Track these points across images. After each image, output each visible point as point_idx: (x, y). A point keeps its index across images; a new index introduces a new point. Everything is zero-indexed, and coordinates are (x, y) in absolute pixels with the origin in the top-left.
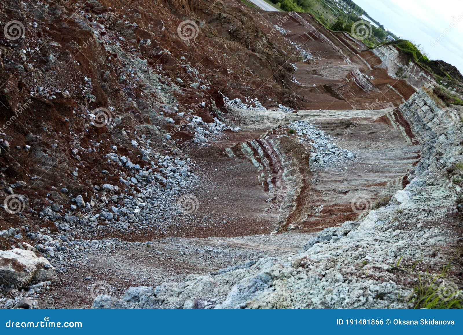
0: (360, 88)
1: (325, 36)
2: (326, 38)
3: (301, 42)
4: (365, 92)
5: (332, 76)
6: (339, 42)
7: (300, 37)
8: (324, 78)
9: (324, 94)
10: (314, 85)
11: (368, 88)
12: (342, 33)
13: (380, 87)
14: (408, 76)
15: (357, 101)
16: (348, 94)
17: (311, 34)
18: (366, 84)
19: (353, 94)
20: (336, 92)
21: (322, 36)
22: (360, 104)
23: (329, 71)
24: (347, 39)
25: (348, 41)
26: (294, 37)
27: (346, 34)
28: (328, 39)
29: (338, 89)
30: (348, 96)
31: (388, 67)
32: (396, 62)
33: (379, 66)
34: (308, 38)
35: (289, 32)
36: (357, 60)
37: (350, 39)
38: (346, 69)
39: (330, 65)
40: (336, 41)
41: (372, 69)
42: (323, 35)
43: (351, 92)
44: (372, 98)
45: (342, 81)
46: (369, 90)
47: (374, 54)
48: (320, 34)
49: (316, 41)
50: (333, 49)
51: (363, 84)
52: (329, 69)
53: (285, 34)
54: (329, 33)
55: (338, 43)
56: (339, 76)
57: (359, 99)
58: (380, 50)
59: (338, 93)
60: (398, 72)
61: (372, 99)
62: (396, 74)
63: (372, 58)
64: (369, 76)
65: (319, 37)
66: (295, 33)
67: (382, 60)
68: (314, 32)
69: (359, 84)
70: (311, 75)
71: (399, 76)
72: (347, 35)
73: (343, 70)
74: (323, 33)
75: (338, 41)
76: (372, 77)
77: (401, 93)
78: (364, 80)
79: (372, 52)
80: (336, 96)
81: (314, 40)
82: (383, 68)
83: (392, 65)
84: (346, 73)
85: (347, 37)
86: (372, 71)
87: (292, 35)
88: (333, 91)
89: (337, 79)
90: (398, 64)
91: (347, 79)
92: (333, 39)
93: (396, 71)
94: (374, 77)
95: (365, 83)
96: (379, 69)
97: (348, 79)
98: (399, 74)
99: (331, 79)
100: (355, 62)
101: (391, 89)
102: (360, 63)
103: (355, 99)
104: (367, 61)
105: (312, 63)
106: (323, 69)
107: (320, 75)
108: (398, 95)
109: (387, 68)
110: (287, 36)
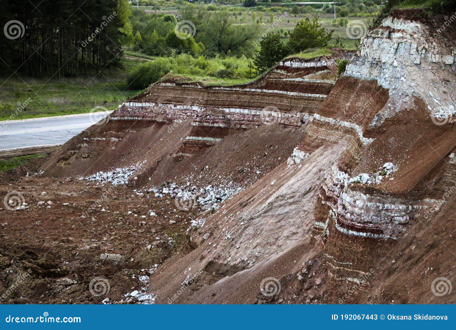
0: (366, 238)
1: (240, 107)
2: (246, 111)
3: (187, 169)
4: (391, 242)
5: (271, 245)
6: (287, 97)
7: (177, 160)
8: (253, 268)
11: (392, 220)
12: (278, 68)
13: (432, 185)
15: (387, 296)
16: (344, 289)
17: (196, 132)
18: (378, 212)
19: (357, 276)
21: (229, 114)
23: (255, 236)
24: (301, 76)
25: (307, 79)
26: (161, 171)
27: (288, 64)
28: (253, 112)
29: (299, 292)
32: (437, 58)
33: (386, 113)
34: (204, 146)
36: (322, 134)
37: (308, 71)
38: (303, 191)
39: (246, 213)
40: (277, 101)
41: (371, 140)
42: (233, 110)
43: (349, 274)
44: (432, 246)
45: (313, 240)
46: (404, 224)
47: (356, 81)
48: (223, 112)
49: (227, 138)
50: (285, 126)
51: (366, 218)
52: (250, 230)
53: (131, 180)
54: (245, 93)
55: (285, 102)
56: (293, 229)
57: (388, 282)
58: (365, 57)
61: (432, 253)
63: (358, 96)
64: (373, 169)
65: (228, 122)
66: (158, 157)
67: (386, 85)
68: (203, 118)
69: (352, 228)
70: (207, 289)
72: (296, 65)
73: (294, 199)
74: (231, 105)
75: (281, 96)
76: (388, 165)
78: (359, 203)
81: (218, 140)
82: (404, 112)
83: (430, 76)
85: (298, 69)
86: (372, 145)
87: (151, 171)
89: (291, 244)
90: (449, 60)
91: (321, 224)
92: (267, 100)
94: (395, 160)
96: (394, 121)
97: (324, 222)
99: (274, 257)
100: (317, 147)
102: (333, 139)
103: (377, 292)
104: (350, 117)
106: (232, 242)
107: (235, 269)
109: (418, 101)
110: (141, 181)
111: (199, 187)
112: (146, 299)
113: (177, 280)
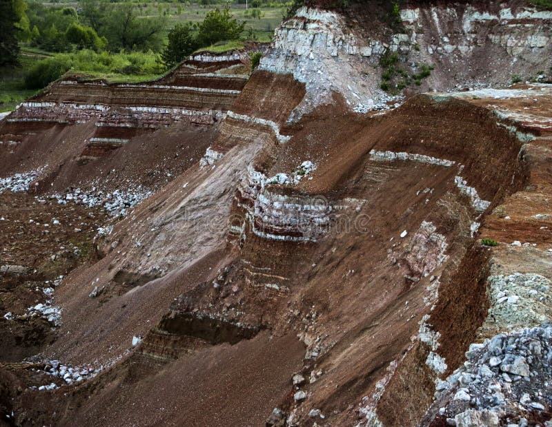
0: (285, 242)
1: (148, 105)
2: (155, 110)
3: (91, 174)
4: (310, 244)
5: (184, 251)
6: (198, 94)
7: (81, 163)
8: (167, 277)
9: (184, 358)
10: (135, 341)
11: (311, 221)
12: (188, 62)
13: (351, 184)
14: (430, 62)
15: (307, 302)
16: (262, 296)
17: (102, 133)
18: (297, 213)
19: (276, 281)
20: (216, 321)
21: (137, 112)
22: (325, 308)
23: (167, 243)
24: (212, 71)
25: (219, 74)
26: (64, 176)
27: (198, 58)
28: (162, 111)
29: (215, 300)
30: (262, 303)
31: (338, 85)
32: (354, 50)
33: (303, 109)
34: (110, 148)
35: (41, 170)
36: (236, 132)
37: (220, 65)
38: (217, 194)
39: (157, 219)
40: (187, 98)
41: (288, 138)
42: (140, 109)
43: (268, 280)
44: (353, 248)
45: (229, 247)
46: (323, 226)
47: (271, 75)
48: (130, 111)
49: (134, 139)
50: (197, 124)
51: (284, 221)
52: (162, 237)
53: (32, 187)
54: (153, 90)
55: (196, 99)
56: (207, 234)
57: (308, 286)
58: (280, 50)
59: (222, 314)
60: (386, 78)
61: (354, 254)
62: (384, 88)
63: (273, 91)
64: (290, 169)
65: (135, 121)
66: (61, 161)
67: (302, 79)
68: (108, 118)
69: (270, 231)
70: (116, 301)
71: (401, 87)
72: (207, 59)
73: (208, 202)
74: (137, 104)
75: (192, 93)
76: (306, 164)
77: (440, 153)
78: (276, 205)
79: (263, 72)
80: (224, 332)
81: (125, 141)
82: (322, 107)
83: (348, 68)
84: (224, 207)
85: (209, 64)
86: (289, 143)
87: (53, 176)
88: (206, 318)
89: (206, 250)
90: (367, 51)
91: (237, 228)
92: (177, 97)
93: (375, 77)
94: (313, 158)
95: (286, 212)
96: (310, 118)
97: (241, 226)
98: (397, 80)
99: (188, 265)
100: (231, 146)
101: (397, 162)
102: (247, 137)
103: (297, 297)
104: (265, 114)
105: (106, 248)
106: (142, 251)
107: (147, 278)
108: (435, 167)
109: (337, 95)
110: (42, 187)
111: (105, 192)
112: (52, 312)
113: (84, 292)
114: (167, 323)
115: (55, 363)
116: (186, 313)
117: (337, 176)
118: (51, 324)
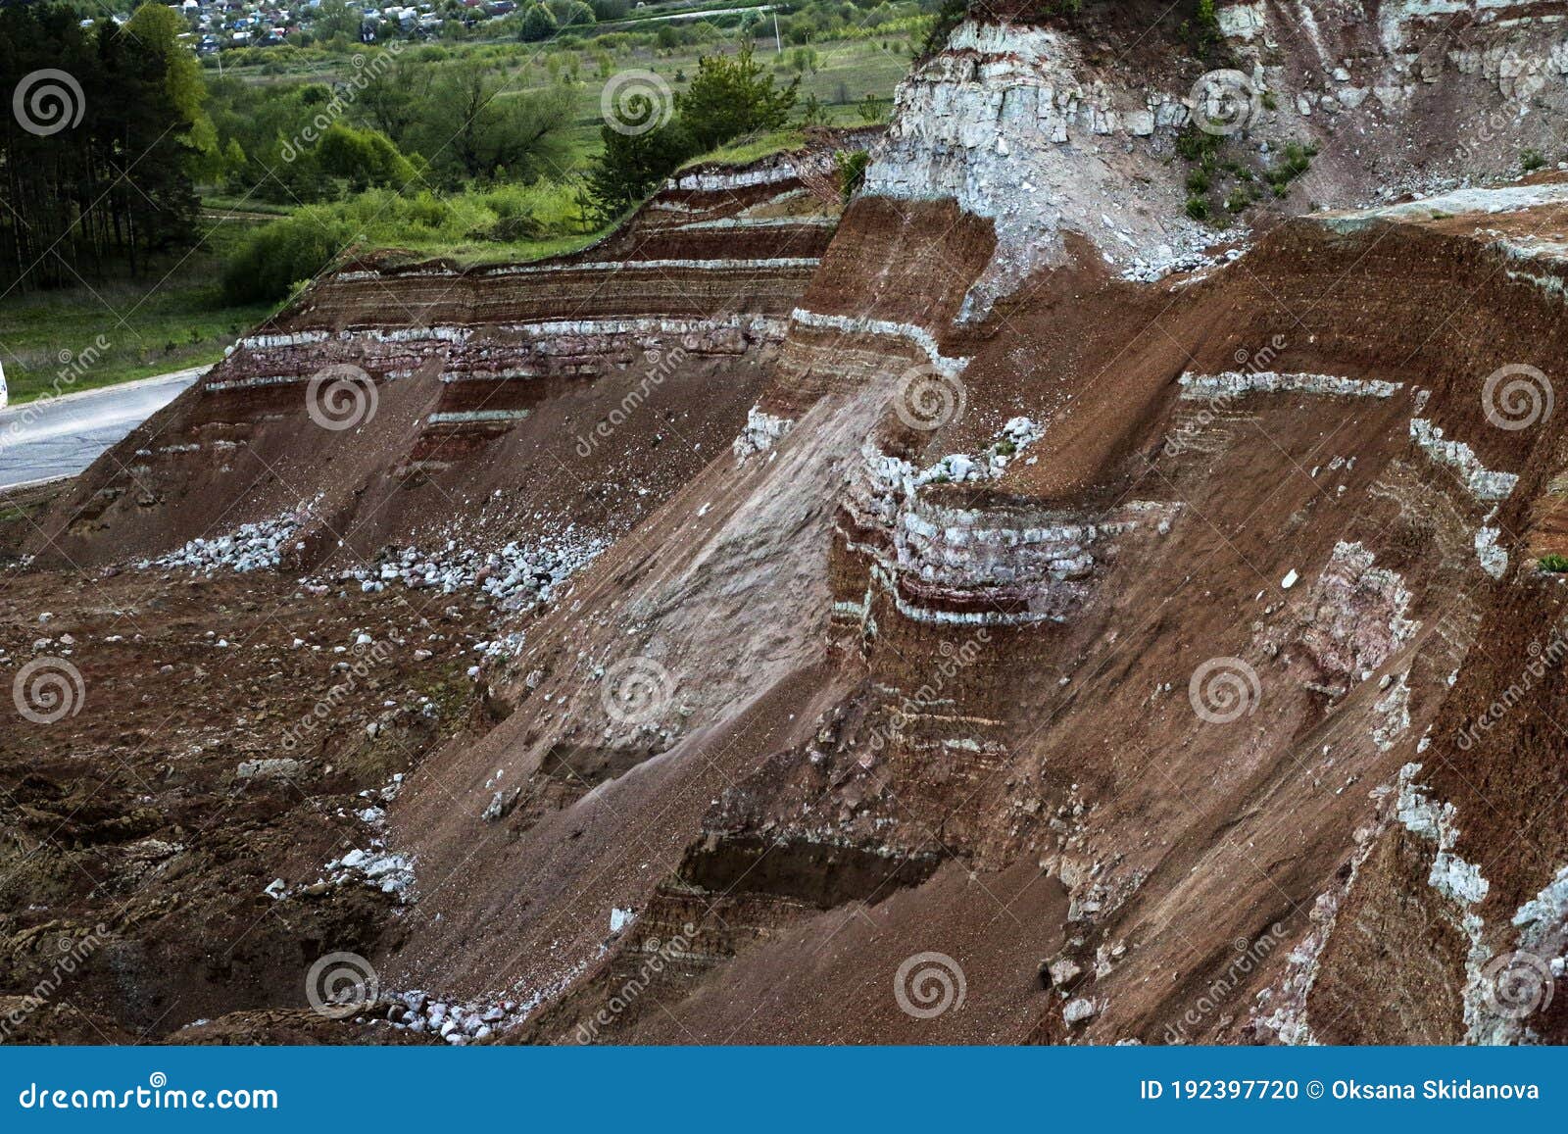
1: (571, 316)
2: (589, 327)
3: (441, 508)
4: (1050, 628)
5: (719, 679)
6: (699, 275)
7: (412, 482)
8: (679, 749)
9: (749, 951)
11: (1047, 570)
12: (665, 196)
13: (1141, 462)
14: (1307, 137)
15: (1057, 777)
16: (939, 772)
17: (460, 397)
18: (1009, 551)
19: (971, 730)
20: (824, 847)
22: (1105, 787)
23: (671, 660)
24: (730, 212)
25: (747, 219)
26: (369, 518)
27: (689, 183)
28: (609, 327)
29: (818, 795)
30: (940, 791)
31: (1077, 215)
32: (1110, 123)
33: (993, 285)
34: (481, 435)
35: (309, 509)
36: (822, 361)
37: (750, 195)
38: (788, 521)
39: (639, 602)
40: (672, 288)
41: (963, 362)
42: (551, 327)
43: (948, 731)
44: (1161, 628)
45: (833, 654)
46: (1082, 578)
47: (900, 205)
48: (525, 336)
49: (544, 406)
50: (702, 355)
51: (976, 574)
52: (657, 648)
53: (287, 553)
54: (580, 276)
55: (695, 289)
56: (774, 630)
58: (916, 138)
59: (840, 831)
60: (1196, 186)
61: (1164, 646)
62: (1196, 213)
63: (909, 246)
64: (976, 440)
65: (541, 361)
66: (357, 479)
67: (983, 208)
68: (469, 359)
69: (944, 604)
70: (557, 822)
71: (1238, 208)
72: (712, 183)
73: (769, 547)
74: (543, 315)
75: (680, 274)
76: (1017, 425)
77: (1363, 365)
78: (954, 535)
79: (876, 201)
80: (848, 873)
81: (520, 414)
82: (1040, 275)
83: (1098, 171)
84: (811, 558)
85: (718, 195)
86: (966, 376)
87: (342, 521)
88: (797, 845)
89: (775, 672)
90: (1143, 123)
91: (851, 607)
92: (643, 289)
93: (1169, 189)
94: (1034, 409)
95: (980, 551)
96: (1019, 304)
97: (860, 600)
98: (1227, 190)
99: (732, 712)
100: (813, 399)
101: (1253, 399)
102: (853, 371)
103: (1028, 769)
104: (894, 307)
105: (513, 690)
107: (627, 757)
108: (1349, 402)
109: (1075, 241)
110: (316, 552)
111: (482, 551)
112: (390, 869)
113: (466, 809)
114: (700, 867)
115: (413, 997)
116: (745, 835)
117: (1101, 449)
118: (391, 899)
